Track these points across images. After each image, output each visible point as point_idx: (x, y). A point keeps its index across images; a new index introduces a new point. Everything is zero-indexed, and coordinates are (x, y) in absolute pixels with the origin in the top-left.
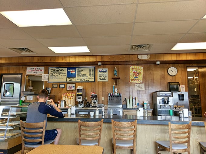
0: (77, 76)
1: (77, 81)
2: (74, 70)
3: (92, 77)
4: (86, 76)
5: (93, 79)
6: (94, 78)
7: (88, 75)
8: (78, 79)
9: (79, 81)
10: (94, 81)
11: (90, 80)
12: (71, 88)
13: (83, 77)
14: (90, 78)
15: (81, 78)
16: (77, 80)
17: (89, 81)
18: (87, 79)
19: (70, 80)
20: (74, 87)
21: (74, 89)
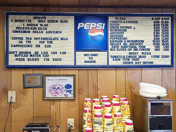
0: (110, 47)
1: (112, 63)
2: (100, 26)
3: (162, 52)
4: (143, 48)
5: (167, 57)
6: (169, 53)
7: (149, 44)
8: (116, 58)
9: (120, 63)
10: (169, 63)
11: (157, 62)
12: (58, 91)
13: (133, 51)
14: (157, 53)
15: (126, 53)
16: (111, 59)
17: (154, 64)
18: (148, 59)
19: (87, 58)
20: (68, 86)
21: (70, 96)
